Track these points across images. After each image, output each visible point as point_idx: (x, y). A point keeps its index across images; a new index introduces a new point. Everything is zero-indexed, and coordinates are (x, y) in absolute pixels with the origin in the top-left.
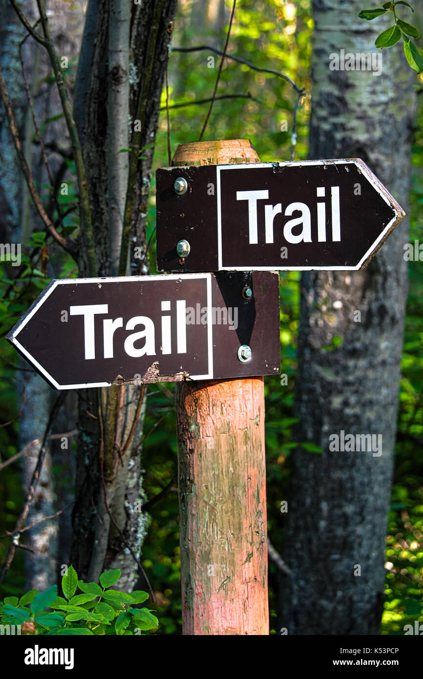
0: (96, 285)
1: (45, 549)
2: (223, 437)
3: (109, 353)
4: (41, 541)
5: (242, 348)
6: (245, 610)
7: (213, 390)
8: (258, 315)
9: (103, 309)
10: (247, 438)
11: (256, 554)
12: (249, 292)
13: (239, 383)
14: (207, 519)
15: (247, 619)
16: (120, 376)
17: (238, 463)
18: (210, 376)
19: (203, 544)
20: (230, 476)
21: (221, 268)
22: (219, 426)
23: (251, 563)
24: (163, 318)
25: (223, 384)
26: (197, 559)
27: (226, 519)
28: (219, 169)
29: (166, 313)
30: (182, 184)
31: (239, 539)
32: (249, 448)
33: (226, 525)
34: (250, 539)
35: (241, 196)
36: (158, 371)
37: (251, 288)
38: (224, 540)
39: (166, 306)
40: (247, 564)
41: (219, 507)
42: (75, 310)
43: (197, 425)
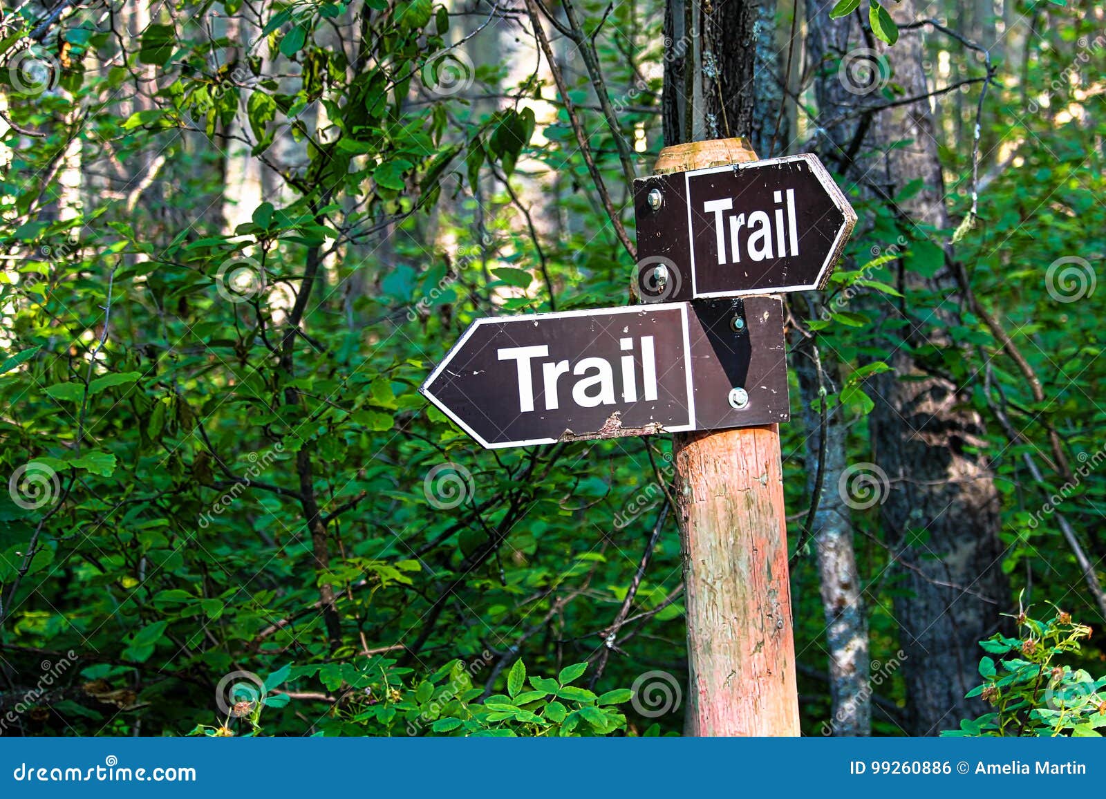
0: (530, 322)
1: (853, 668)
2: (720, 501)
3: (552, 402)
4: (845, 657)
5: (734, 391)
6: (756, 710)
7: (704, 444)
8: (754, 350)
9: (542, 351)
10: (749, 502)
11: (768, 643)
12: (739, 323)
13: (736, 434)
14: (706, 601)
15: (760, 722)
16: (568, 430)
17: (738, 531)
18: (691, 426)
19: (704, 631)
20: (730, 547)
21: (696, 296)
22: (713, 488)
23: (762, 654)
24: (624, 359)
25: (715, 436)
26: (699, 650)
27: (727, 601)
28: (688, 175)
29: (626, 353)
30: (656, 197)
31: (745, 625)
32: (752, 512)
33: (728, 607)
34: (759, 625)
35: (709, 206)
36: (619, 423)
37: (744, 319)
38: (727, 626)
39: (626, 344)
40: (756, 655)
41: (718, 586)
42: (504, 354)
43: (690, 487)
